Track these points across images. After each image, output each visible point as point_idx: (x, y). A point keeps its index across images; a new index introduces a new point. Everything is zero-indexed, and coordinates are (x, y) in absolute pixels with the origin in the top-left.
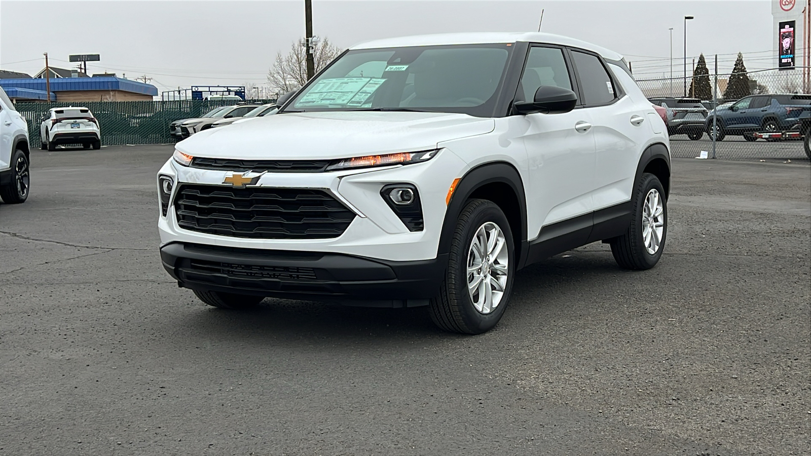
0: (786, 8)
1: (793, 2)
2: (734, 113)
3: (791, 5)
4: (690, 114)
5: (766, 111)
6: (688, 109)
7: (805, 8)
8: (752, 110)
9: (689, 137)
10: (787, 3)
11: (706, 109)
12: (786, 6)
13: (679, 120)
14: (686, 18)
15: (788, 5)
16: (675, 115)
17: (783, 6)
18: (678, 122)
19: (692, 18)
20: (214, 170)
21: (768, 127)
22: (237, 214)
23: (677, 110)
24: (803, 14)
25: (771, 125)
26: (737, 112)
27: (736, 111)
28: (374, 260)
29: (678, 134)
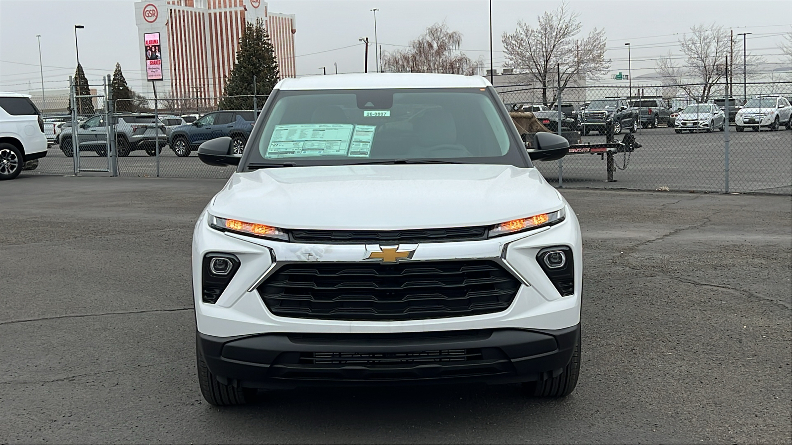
0: (149, 19)
1: (156, 14)
2: (199, 128)
3: (155, 18)
4: (149, 129)
5: (232, 127)
6: (147, 124)
7: (168, 20)
8: (216, 126)
9: (147, 152)
10: (150, 15)
11: (164, 125)
12: (150, 17)
13: (139, 136)
14: (77, 27)
15: (151, 17)
16: (135, 130)
17: (146, 18)
18: (139, 138)
19: (83, 27)
20: (339, 244)
21: (236, 142)
22: (381, 295)
23: (136, 126)
24: (166, 26)
25: (239, 141)
26: (202, 128)
27: (200, 126)
28: (544, 332)
29: (137, 150)
